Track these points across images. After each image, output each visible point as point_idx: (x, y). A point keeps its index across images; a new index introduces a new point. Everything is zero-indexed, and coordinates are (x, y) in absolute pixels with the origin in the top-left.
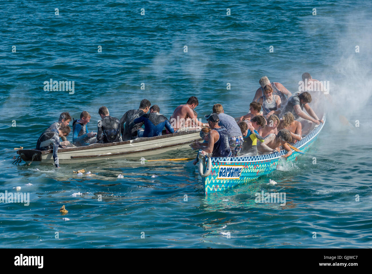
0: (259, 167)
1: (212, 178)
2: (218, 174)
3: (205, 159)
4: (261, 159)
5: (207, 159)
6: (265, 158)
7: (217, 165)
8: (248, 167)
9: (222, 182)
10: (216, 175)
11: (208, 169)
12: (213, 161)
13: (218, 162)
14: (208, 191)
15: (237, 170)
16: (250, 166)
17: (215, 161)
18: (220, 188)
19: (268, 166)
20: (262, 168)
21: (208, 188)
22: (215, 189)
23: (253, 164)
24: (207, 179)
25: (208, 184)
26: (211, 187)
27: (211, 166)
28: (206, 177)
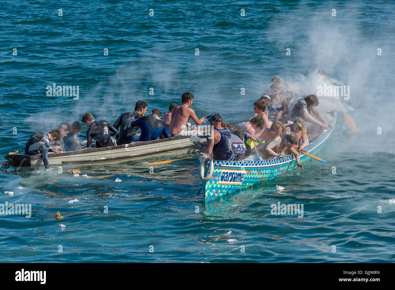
0: (263, 173)
1: (213, 182)
2: (219, 179)
3: (207, 162)
5: (209, 162)
6: (269, 164)
7: (219, 169)
9: (223, 187)
10: (217, 179)
11: (209, 173)
12: (216, 164)
13: (220, 166)
14: (208, 196)
17: (217, 165)
19: (273, 172)
20: (266, 174)
21: (209, 193)
23: (257, 169)
24: (208, 183)
25: (208, 189)
26: (211, 192)
27: (212, 170)
28: (207, 180)
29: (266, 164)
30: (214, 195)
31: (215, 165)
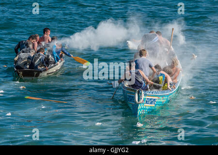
1: (142, 105)
5: (140, 92)
7: (145, 96)
10: (144, 103)
11: (141, 99)
12: (144, 93)
14: (139, 114)
15: (154, 100)
16: (160, 97)
18: (145, 111)
24: (140, 105)
25: (139, 109)
27: (143, 97)
30: (142, 113)
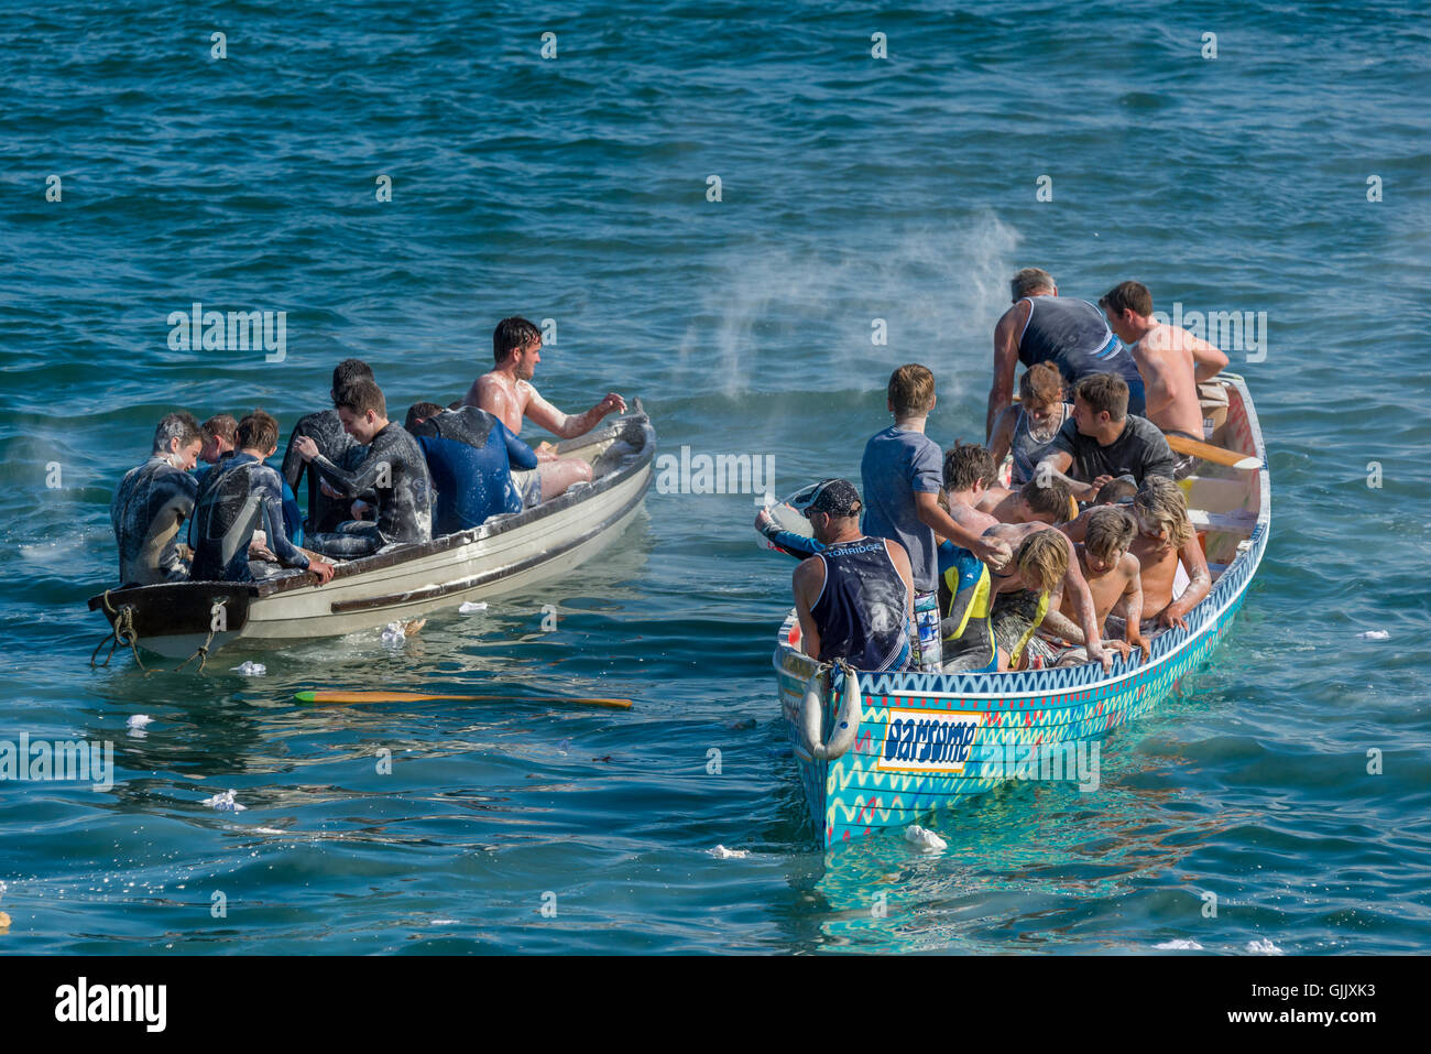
0: (1042, 723)
1: (858, 765)
3: (834, 679)
4: (1052, 687)
5: (839, 679)
6: (1067, 682)
7: (879, 708)
8: (1003, 720)
9: (893, 785)
10: (872, 751)
12: (867, 688)
13: (883, 693)
14: (837, 823)
16: (1008, 714)
17: (872, 690)
18: (885, 809)
19: (1078, 718)
20: (1053, 727)
21: (838, 810)
22: (865, 814)
23: (1021, 705)
24: (838, 766)
25: (837, 792)
26: (850, 806)
27: (857, 712)
28: (834, 758)
29: (1057, 684)
30: (859, 817)
31: (865, 693)
